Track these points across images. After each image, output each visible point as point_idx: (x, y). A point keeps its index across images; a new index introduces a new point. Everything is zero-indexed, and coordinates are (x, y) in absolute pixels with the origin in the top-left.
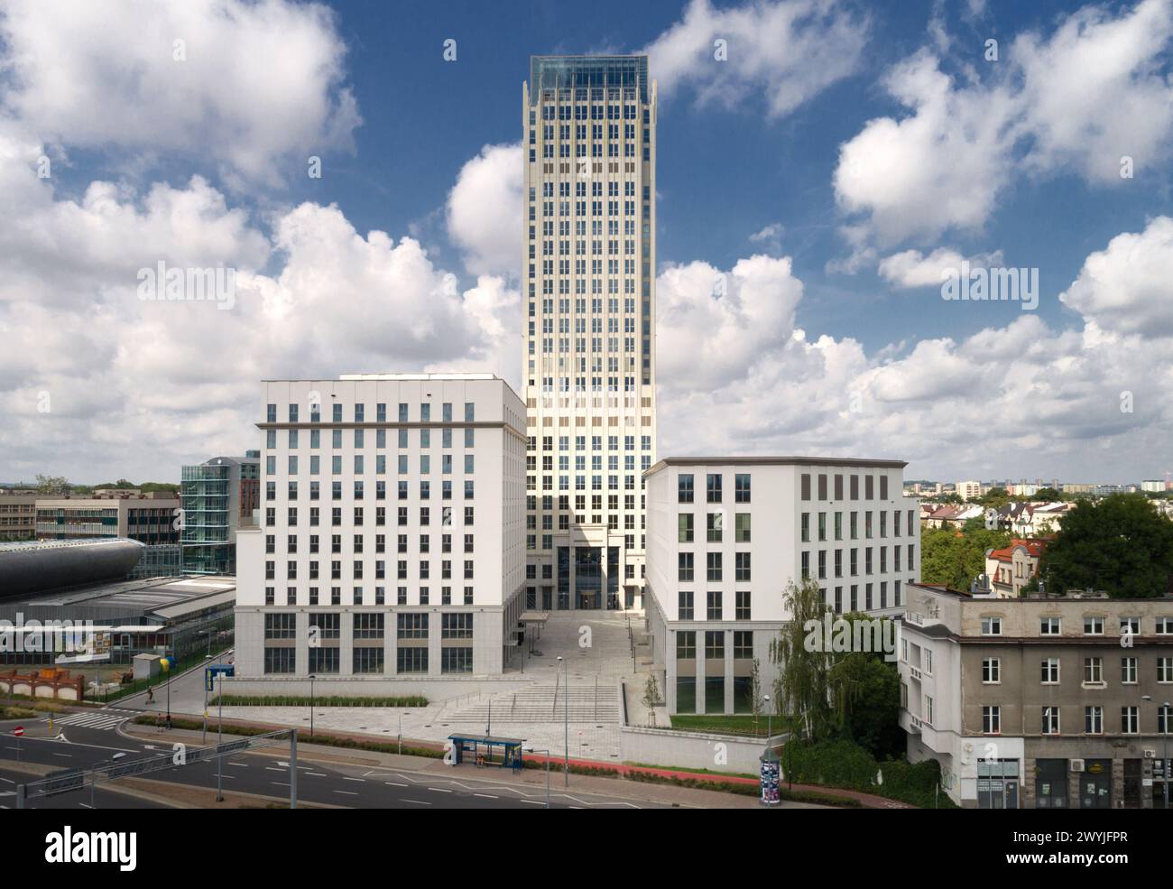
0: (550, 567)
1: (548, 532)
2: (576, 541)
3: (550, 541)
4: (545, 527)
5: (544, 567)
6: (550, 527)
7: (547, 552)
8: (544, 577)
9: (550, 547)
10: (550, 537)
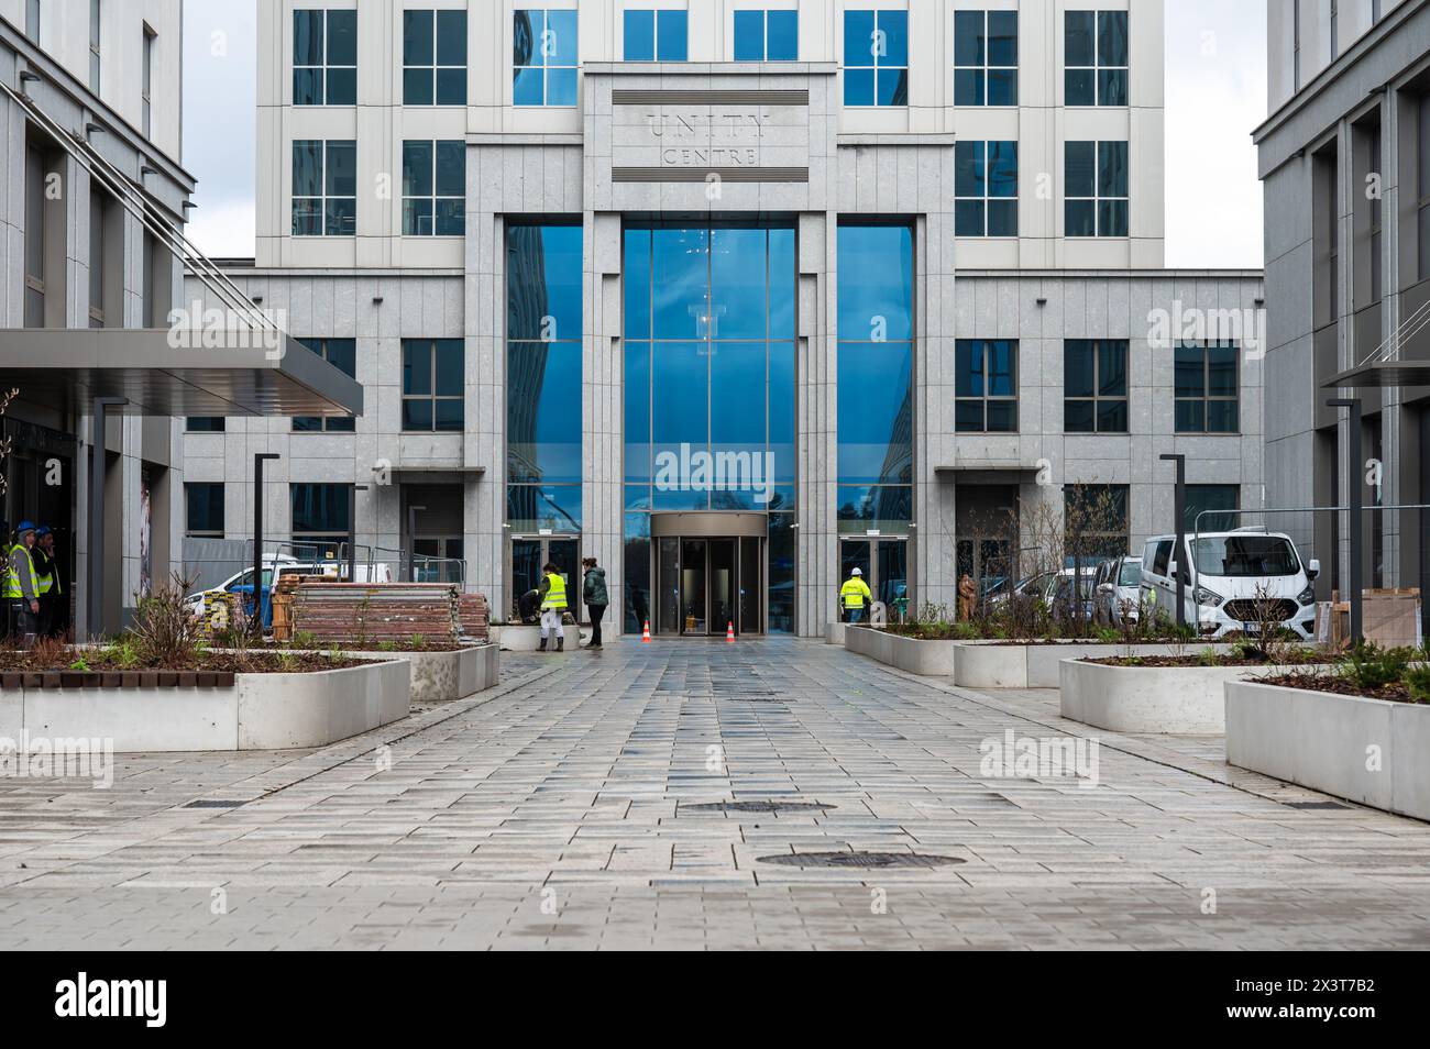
0: (452, 350)
1: (436, 123)
2: (621, 175)
3: (454, 179)
4: (416, 90)
5: (414, 349)
6: (454, 91)
7: (434, 251)
8: (413, 419)
9: (453, 223)
10: (454, 154)
